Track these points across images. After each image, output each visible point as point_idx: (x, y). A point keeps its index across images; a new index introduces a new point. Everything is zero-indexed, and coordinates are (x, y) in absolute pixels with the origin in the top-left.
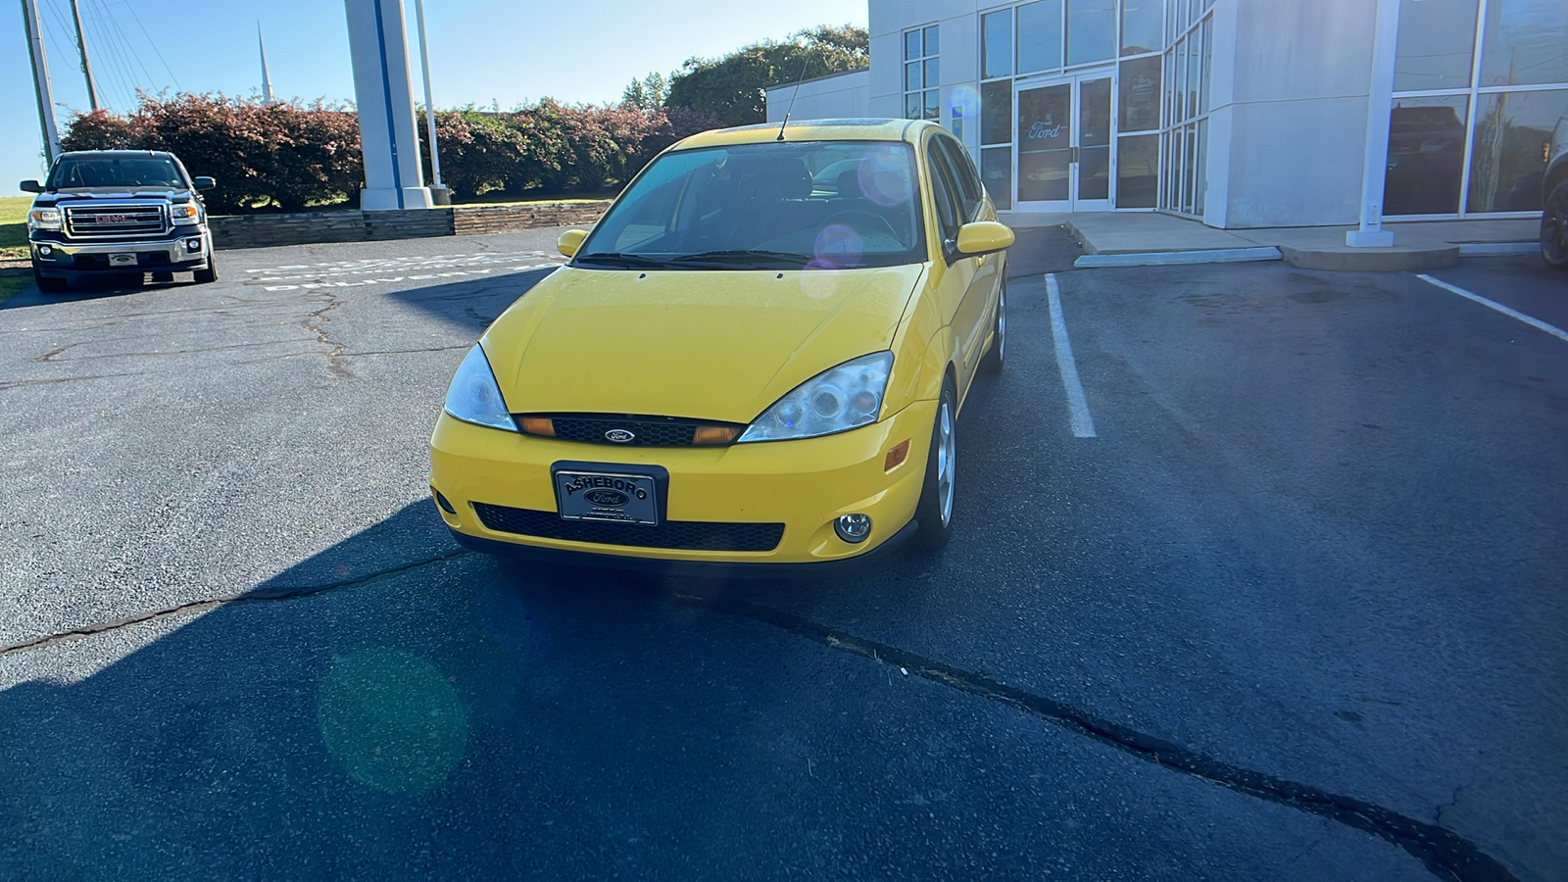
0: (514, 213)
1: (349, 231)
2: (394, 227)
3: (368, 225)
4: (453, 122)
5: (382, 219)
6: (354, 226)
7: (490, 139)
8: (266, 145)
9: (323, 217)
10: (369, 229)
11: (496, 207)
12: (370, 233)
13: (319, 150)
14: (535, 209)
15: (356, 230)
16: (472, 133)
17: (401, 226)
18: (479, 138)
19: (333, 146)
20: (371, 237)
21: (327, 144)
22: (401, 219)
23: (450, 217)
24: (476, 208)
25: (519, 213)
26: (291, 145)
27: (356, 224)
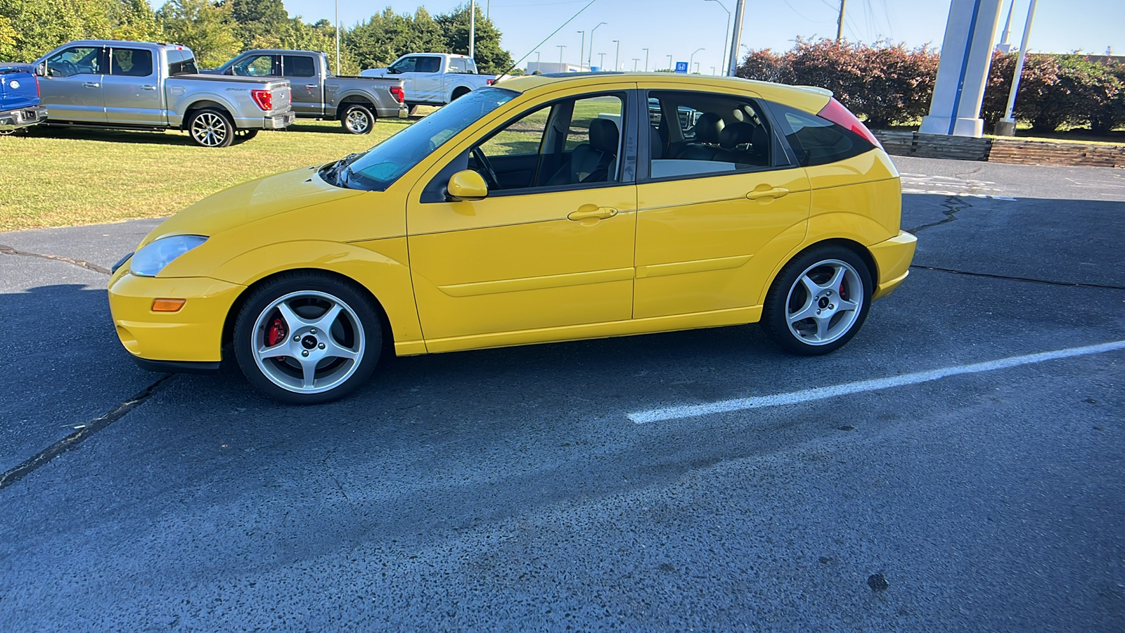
0: (1062, 150)
1: (898, 147)
2: (935, 148)
3: (914, 144)
4: (1045, 66)
5: (928, 141)
6: (903, 143)
7: (1079, 83)
8: (863, 77)
9: (880, 134)
10: (914, 147)
11: (1043, 142)
12: (914, 150)
13: (905, 83)
14: (1092, 149)
15: (904, 147)
16: (1059, 77)
17: (942, 148)
18: (1066, 80)
19: (917, 81)
20: (914, 154)
21: (913, 79)
22: (944, 143)
23: (987, 146)
24: (1019, 141)
25: (1068, 150)
26: (882, 78)
27: (905, 142)
